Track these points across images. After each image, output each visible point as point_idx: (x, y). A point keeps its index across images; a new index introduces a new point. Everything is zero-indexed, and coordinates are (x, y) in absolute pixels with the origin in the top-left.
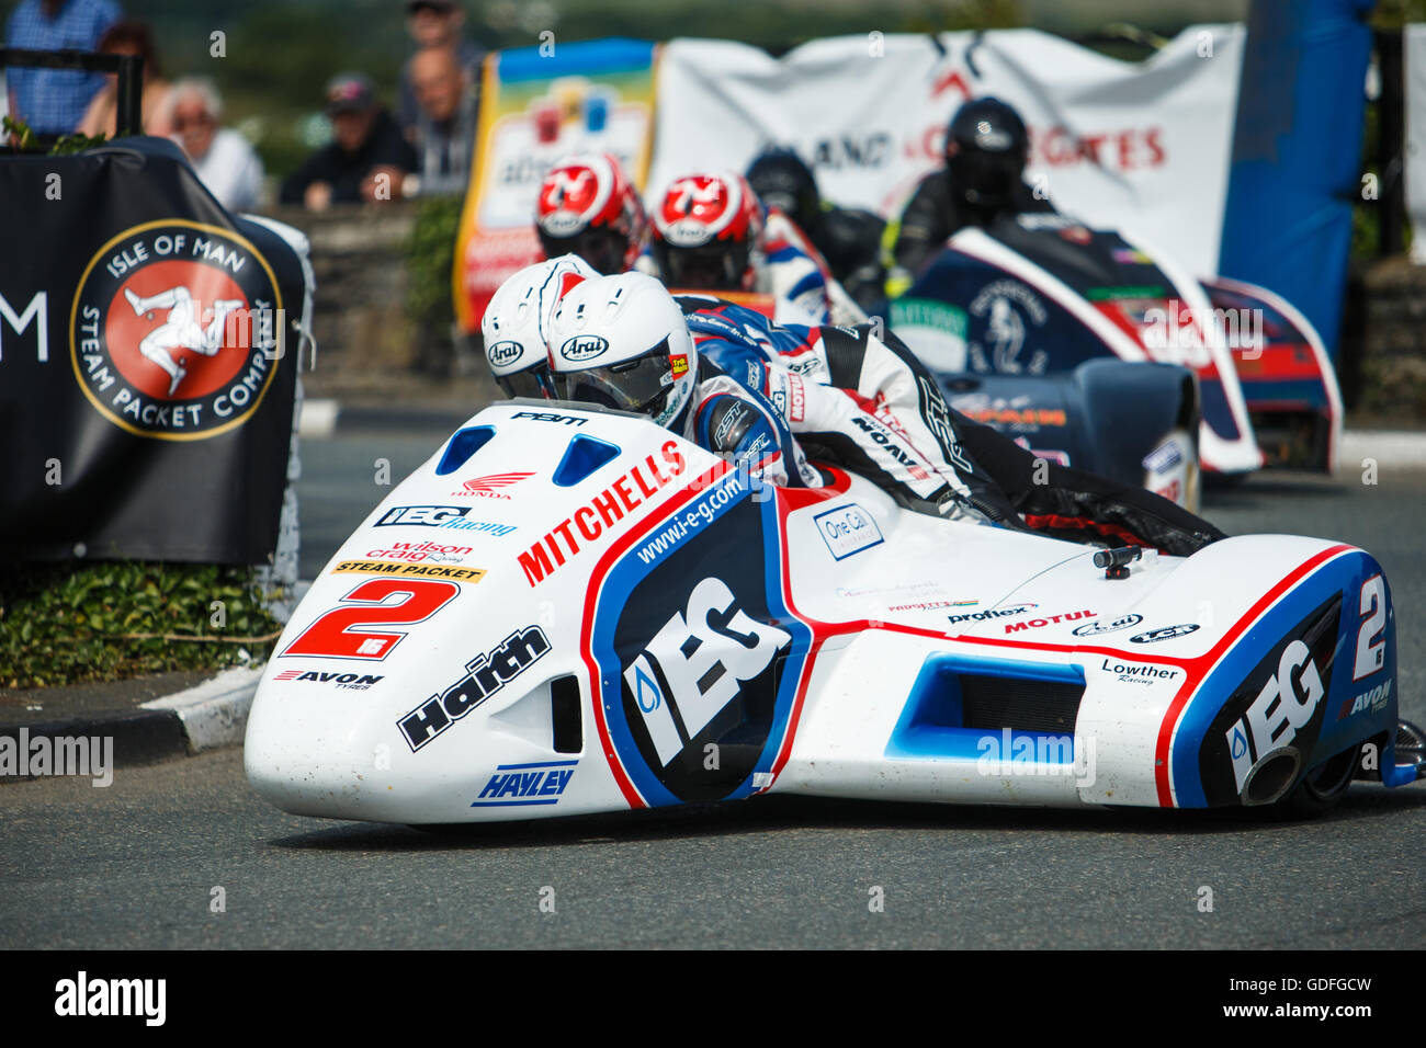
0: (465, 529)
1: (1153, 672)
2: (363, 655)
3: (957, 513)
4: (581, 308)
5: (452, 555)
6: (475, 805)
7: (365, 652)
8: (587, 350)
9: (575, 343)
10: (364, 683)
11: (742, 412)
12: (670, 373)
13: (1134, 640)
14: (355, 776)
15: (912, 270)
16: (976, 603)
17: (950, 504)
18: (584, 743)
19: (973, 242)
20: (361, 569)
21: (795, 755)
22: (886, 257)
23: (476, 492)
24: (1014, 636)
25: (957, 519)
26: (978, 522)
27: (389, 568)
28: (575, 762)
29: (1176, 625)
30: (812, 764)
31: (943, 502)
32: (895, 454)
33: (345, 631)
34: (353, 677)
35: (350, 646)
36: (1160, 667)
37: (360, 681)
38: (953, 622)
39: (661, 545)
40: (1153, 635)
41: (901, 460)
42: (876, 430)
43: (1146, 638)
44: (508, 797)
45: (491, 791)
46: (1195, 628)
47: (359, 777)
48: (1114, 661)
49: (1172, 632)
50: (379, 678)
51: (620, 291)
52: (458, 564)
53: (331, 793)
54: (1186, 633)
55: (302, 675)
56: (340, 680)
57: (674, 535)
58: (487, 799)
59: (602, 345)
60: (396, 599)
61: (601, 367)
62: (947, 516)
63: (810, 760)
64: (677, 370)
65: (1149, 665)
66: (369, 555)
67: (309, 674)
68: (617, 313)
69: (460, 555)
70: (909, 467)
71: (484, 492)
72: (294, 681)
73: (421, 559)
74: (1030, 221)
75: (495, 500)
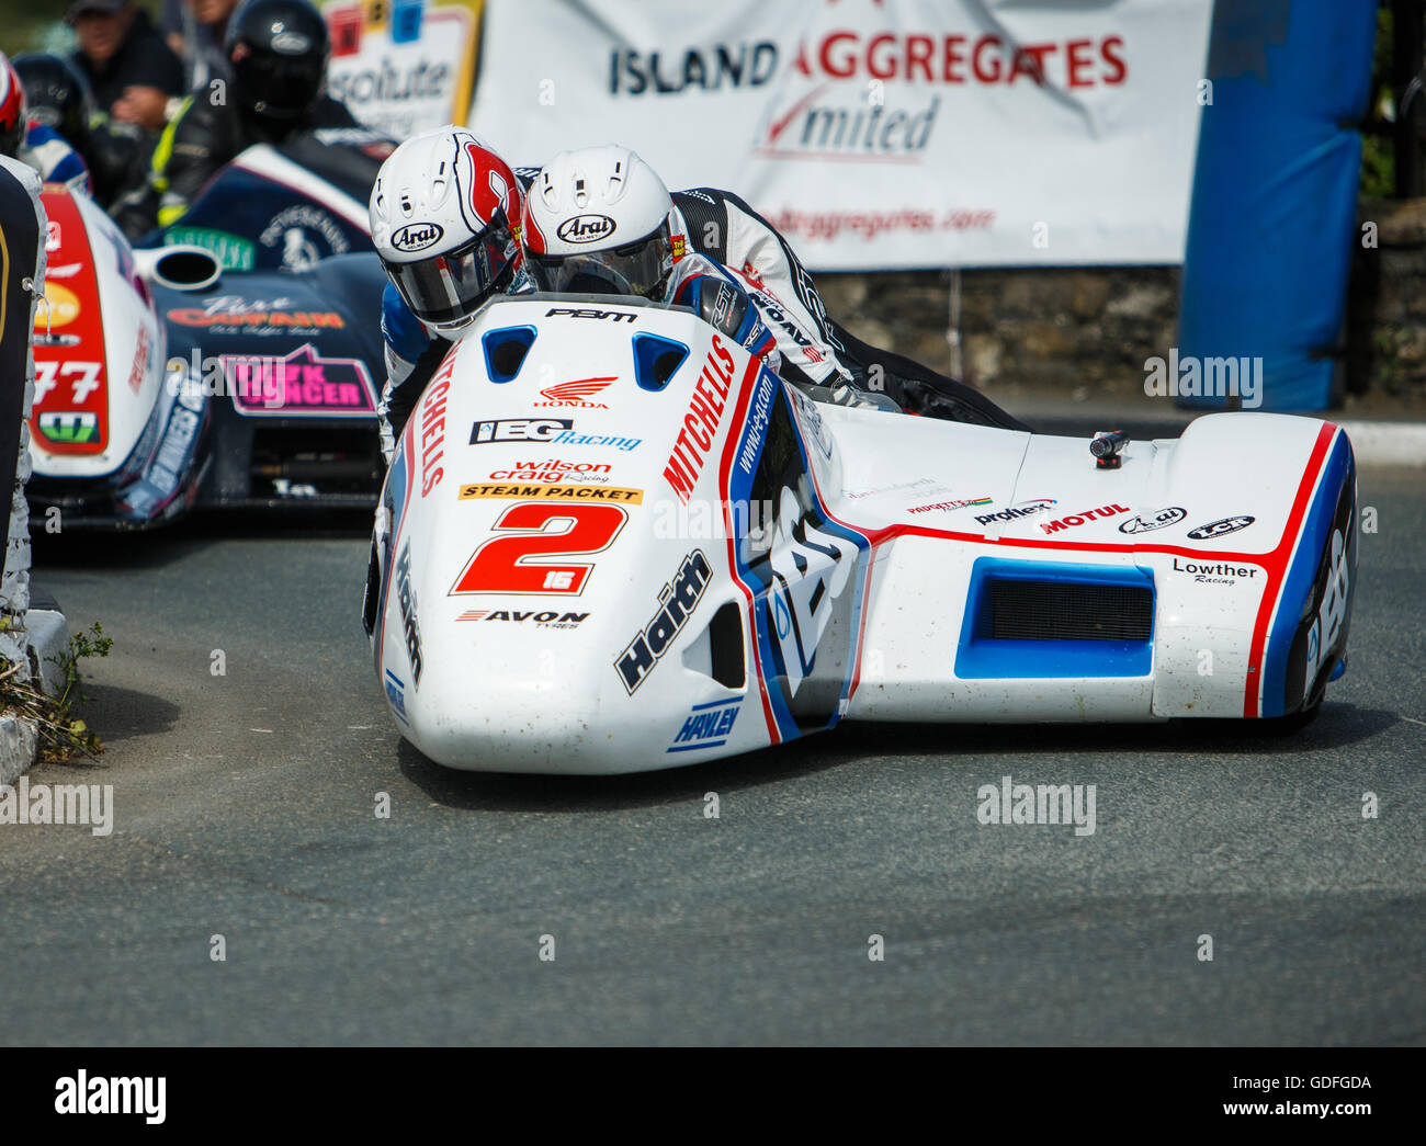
0: (583, 445)
1: (1230, 571)
2: (551, 590)
3: (852, 400)
4: (580, 185)
5: (590, 473)
6: (671, 750)
7: (555, 586)
8: (591, 231)
9: (576, 223)
10: (569, 621)
11: (732, 294)
12: (670, 257)
13: (1191, 535)
14: (581, 724)
15: (189, 197)
16: (987, 501)
17: (844, 389)
18: (747, 676)
19: (260, 160)
20: (495, 493)
21: (864, 679)
22: (158, 180)
23: (564, 401)
24: (1056, 536)
25: (854, 406)
26: (877, 407)
27: (528, 491)
28: (740, 699)
29: (1229, 517)
30: (881, 686)
31: (839, 387)
32: (791, 332)
33: (517, 564)
34: (553, 616)
35: (533, 580)
36: (1237, 565)
37: (564, 619)
38: (984, 523)
39: (750, 453)
40: (1209, 529)
41: (796, 340)
42: (771, 307)
43: (1203, 533)
44: (694, 740)
45: (684, 734)
46: (1251, 520)
47: (585, 726)
48: (1183, 561)
49: (1227, 526)
50: (584, 616)
51: (618, 165)
52: (605, 484)
53: (550, 745)
54: (1244, 526)
55: (489, 615)
56: (538, 618)
57: (754, 440)
58: (680, 744)
59: (609, 226)
60: (559, 526)
61: (602, 251)
62: (843, 403)
63: (880, 682)
64: (677, 253)
65: (1222, 563)
66: (492, 476)
67: (497, 613)
68: (623, 188)
69: (601, 472)
70: (805, 347)
71: (573, 401)
72: (482, 622)
73: (558, 479)
74: (328, 136)
75: (587, 409)
